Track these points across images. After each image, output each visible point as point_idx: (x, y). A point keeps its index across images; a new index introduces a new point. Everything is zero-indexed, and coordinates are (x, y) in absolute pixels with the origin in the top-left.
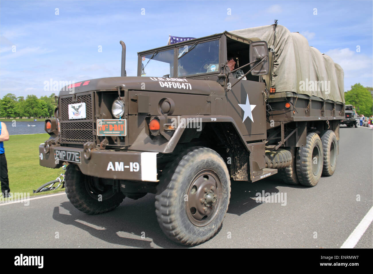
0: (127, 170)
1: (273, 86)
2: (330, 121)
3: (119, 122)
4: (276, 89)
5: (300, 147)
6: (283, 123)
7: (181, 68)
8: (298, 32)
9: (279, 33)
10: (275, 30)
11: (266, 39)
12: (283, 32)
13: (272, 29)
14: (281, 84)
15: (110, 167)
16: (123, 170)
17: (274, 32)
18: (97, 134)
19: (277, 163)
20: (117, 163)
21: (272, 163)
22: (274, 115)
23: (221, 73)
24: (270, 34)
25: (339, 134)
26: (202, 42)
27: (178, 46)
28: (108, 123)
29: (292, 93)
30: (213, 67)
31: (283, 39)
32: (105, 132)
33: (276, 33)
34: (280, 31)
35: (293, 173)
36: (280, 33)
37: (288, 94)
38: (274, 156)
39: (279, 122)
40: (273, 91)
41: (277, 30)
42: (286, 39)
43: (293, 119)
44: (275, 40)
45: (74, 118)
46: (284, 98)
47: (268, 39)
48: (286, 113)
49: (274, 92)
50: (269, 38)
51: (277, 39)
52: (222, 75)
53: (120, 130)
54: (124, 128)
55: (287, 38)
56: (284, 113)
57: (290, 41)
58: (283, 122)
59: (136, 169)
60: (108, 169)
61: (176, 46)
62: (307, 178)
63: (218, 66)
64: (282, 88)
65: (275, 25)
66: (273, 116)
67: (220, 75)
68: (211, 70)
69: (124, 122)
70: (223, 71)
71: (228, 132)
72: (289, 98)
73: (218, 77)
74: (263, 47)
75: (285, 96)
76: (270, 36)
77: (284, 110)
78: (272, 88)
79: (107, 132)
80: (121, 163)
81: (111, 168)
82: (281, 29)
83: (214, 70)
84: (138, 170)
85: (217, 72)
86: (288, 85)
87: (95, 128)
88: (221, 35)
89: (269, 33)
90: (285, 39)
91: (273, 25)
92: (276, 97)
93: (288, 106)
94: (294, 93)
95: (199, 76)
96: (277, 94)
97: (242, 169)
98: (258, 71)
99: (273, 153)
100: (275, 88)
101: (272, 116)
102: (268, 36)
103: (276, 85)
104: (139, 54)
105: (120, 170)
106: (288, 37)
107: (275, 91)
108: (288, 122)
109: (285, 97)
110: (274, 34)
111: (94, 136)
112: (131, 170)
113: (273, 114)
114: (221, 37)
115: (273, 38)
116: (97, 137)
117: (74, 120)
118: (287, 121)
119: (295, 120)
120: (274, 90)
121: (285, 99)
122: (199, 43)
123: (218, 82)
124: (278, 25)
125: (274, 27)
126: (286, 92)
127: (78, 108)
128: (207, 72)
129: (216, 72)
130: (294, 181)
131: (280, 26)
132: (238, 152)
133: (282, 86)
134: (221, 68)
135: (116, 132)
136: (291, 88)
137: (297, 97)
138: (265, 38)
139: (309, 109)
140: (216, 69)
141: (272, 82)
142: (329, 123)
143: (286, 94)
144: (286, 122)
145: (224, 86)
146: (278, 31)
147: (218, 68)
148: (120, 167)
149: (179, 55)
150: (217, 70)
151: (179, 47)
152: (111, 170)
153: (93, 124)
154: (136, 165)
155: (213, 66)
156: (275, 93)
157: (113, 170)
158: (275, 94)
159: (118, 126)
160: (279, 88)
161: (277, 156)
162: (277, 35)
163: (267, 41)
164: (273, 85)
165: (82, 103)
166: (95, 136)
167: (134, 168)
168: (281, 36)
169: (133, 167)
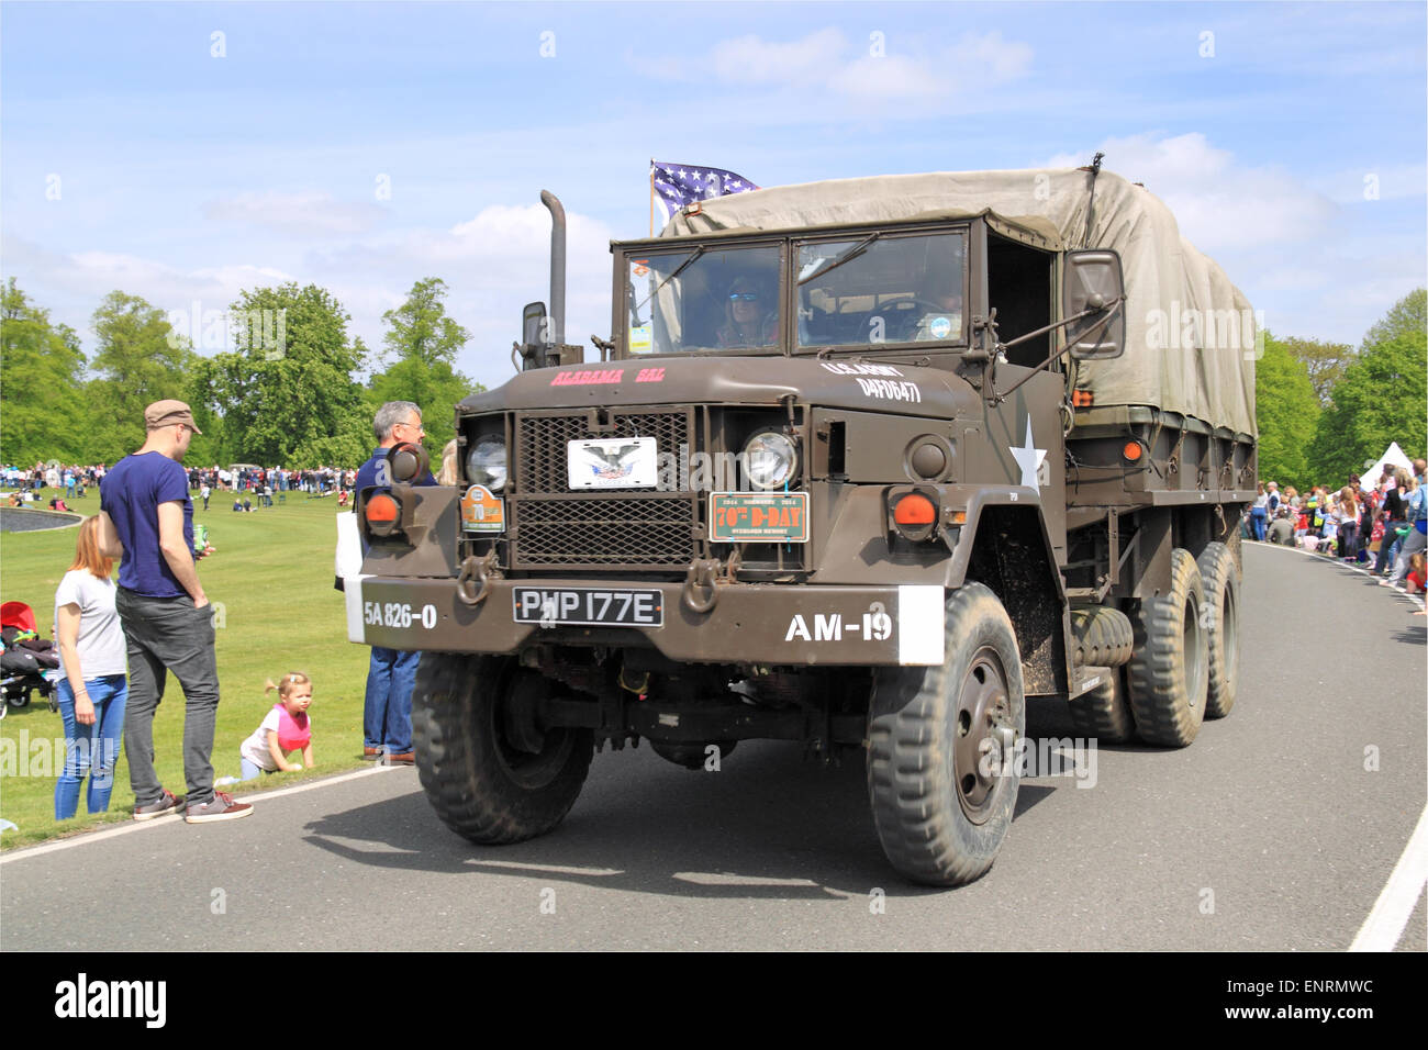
0: (853, 639)
1: (1084, 385)
2: (1225, 506)
3: (785, 502)
4: (1095, 395)
5: (1143, 600)
6: (1113, 511)
7: (807, 317)
8: (1141, 185)
9: (1105, 198)
10: (1090, 185)
11: (1058, 217)
12: (1121, 197)
13: (1082, 182)
14: (1113, 378)
15: (798, 628)
16: (838, 637)
17: (1090, 194)
18: (708, 536)
19: (1096, 648)
20: (819, 619)
21: (1081, 649)
22: (1083, 482)
23: (972, 346)
24: (1071, 201)
25: (1240, 557)
26: (894, 236)
27: (799, 240)
28: (746, 502)
29: (1149, 410)
30: (941, 324)
31: (1120, 222)
32: (734, 531)
33: (1095, 200)
34: (1110, 192)
35: (1116, 697)
36: (1108, 201)
37: (1137, 413)
38: (1087, 624)
39: (1099, 509)
40: (1082, 401)
41: (1099, 187)
42: (1132, 225)
43: (1152, 499)
44: (1089, 221)
45: (593, 486)
46: (1123, 428)
47: (1065, 218)
48: (1127, 478)
49: (1087, 404)
50: (1070, 214)
51: (1099, 222)
52: (979, 353)
53: (789, 524)
54: (801, 519)
55: (1138, 221)
56: (1119, 478)
57: (1147, 230)
58: (1115, 508)
59: (882, 632)
60: (789, 637)
61: (787, 239)
62: (1170, 713)
63: (960, 321)
64: (1117, 393)
65: (1094, 171)
66: (1080, 486)
67: (970, 352)
68: (931, 334)
69: (800, 502)
70: (979, 339)
71: (1005, 535)
72: (1137, 427)
73: (963, 358)
74: (1106, 268)
75: (1128, 421)
76: (1073, 208)
77: (1117, 465)
78: (1082, 392)
79: (745, 531)
80: (834, 617)
81: (798, 633)
82: (1113, 186)
83: (943, 333)
84: (886, 635)
85: (958, 341)
86: (1138, 383)
87: (703, 517)
88: (971, 219)
89: (1068, 198)
90: (1128, 222)
91: (1084, 169)
92: (1093, 422)
93: (1132, 452)
94: (1154, 409)
95: (884, 350)
96: (1096, 411)
97: (1034, 657)
98: (1092, 346)
99: (1081, 615)
100: (1091, 393)
101: (1074, 486)
102: (1066, 208)
103: (1096, 380)
104: (613, 247)
105: (828, 638)
106: (1139, 217)
107: (1092, 400)
108: (1134, 507)
109: (1125, 424)
110: (1087, 202)
111: (696, 545)
112: (867, 636)
113: (1081, 479)
114: (970, 227)
115: (1084, 214)
116: (707, 546)
117: (591, 491)
118: (1130, 503)
119: (1156, 503)
120: (1087, 396)
121: (1125, 430)
122: (885, 237)
123: (961, 375)
124: (1102, 169)
125: (1087, 176)
126: (1129, 406)
127: (617, 452)
128: (917, 340)
129: (952, 342)
130: (1117, 724)
131: (1112, 176)
132: (1021, 603)
133: (1114, 385)
134: (972, 329)
135: (774, 531)
136: (1148, 394)
137: (1162, 422)
138: (1055, 213)
139: (1178, 463)
140: (951, 332)
141: (1081, 369)
142: (1221, 512)
143: (1130, 413)
144: (1124, 509)
145: (980, 388)
146: (1104, 193)
147: (959, 329)
148: (828, 628)
149: (801, 269)
150: (956, 337)
151: (803, 242)
152: (798, 639)
153: (695, 507)
154: (882, 622)
155: (939, 319)
156: (1092, 407)
157: (807, 637)
158: (1093, 411)
159: (781, 511)
160: (1103, 393)
161: (1094, 624)
162: (1097, 206)
163: (1062, 223)
164: (1083, 381)
165: (636, 439)
166: (701, 542)
167: (874, 631)
168: (1113, 212)
169: (874, 624)
